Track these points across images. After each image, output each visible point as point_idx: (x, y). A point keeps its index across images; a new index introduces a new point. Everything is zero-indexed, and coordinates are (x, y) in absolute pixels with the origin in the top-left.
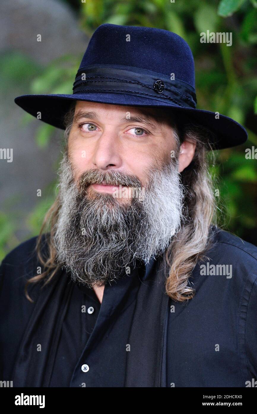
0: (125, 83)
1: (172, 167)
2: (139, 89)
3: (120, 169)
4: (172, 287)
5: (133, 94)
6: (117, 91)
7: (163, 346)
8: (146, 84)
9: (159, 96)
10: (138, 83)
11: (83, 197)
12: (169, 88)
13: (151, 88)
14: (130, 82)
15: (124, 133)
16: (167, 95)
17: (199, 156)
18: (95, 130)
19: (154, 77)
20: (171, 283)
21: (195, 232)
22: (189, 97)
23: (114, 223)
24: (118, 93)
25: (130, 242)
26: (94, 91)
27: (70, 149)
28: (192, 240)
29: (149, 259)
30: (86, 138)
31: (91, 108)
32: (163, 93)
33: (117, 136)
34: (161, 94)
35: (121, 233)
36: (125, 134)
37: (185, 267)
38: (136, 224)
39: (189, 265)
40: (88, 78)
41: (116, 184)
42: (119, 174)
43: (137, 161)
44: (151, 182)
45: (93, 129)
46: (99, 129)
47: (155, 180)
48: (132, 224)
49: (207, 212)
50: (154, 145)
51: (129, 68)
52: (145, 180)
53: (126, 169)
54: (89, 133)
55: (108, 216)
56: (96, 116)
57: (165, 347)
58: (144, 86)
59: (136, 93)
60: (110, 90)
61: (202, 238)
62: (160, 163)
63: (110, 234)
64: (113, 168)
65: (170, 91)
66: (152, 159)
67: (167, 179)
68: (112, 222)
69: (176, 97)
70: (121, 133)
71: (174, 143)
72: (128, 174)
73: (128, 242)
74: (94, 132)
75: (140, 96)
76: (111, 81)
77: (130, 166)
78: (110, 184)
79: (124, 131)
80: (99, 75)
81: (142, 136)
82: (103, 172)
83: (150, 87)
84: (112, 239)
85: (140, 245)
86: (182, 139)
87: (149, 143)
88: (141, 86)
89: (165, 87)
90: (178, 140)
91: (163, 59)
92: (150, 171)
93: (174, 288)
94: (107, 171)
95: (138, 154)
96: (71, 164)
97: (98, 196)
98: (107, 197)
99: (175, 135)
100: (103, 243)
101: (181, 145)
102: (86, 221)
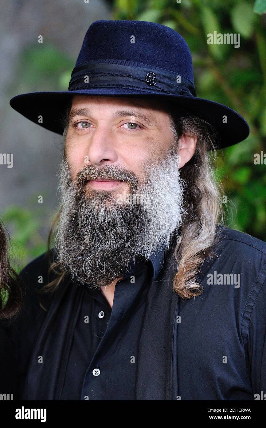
0: (117, 77)
1: (171, 161)
2: (129, 82)
3: (116, 164)
4: (180, 283)
5: (125, 87)
6: (109, 85)
7: (173, 346)
8: (137, 76)
9: (152, 89)
10: (130, 76)
11: (81, 196)
12: (162, 80)
13: (142, 81)
14: (121, 76)
15: (118, 127)
16: (160, 87)
17: (200, 151)
18: (89, 127)
19: (145, 69)
20: (179, 280)
21: (202, 228)
22: (185, 90)
23: (111, 220)
24: (109, 87)
25: (128, 238)
26: (86, 87)
27: (67, 148)
28: (200, 236)
29: (149, 255)
30: (81, 135)
31: (83, 105)
32: (156, 85)
33: (111, 131)
34: (153, 87)
35: (120, 230)
36: (118, 129)
37: (193, 263)
38: (135, 220)
39: (197, 261)
40: (81, 75)
41: (111, 179)
42: (114, 169)
43: (132, 155)
44: (148, 176)
45: (87, 126)
46: (94, 126)
47: (152, 174)
48: (131, 221)
49: (212, 208)
50: (149, 139)
51: (119, 61)
52: (141, 175)
53: (120, 164)
54: (83, 130)
55: (105, 213)
56: (89, 112)
57: (175, 347)
58: (135, 79)
59: (127, 86)
60: (101, 85)
61: (210, 233)
62: (155, 157)
63: (108, 231)
64: (107, 163)
65: (163, 83)
66: (147, 153)
67: (165, 174)
68: (109, 219)
69: (170, 89)
70: (115, 128)
71: (171, 137)
72: (124, 169)
73: (127, 239)
74: (88, 129)
75: (131, 89)
76: (102, 76)
77: (125, 160)
78: (106, 179)
79: (117, 126)
80: (89, 71)
81: (136, 129)
82: (98, 168)
83: (142, 79)
84: (111, 237)
85: (139, 241)
86: (180, 133)
87: (144, 136)
88: (132, 79)
89: (158, 79)
90: (175, 133)
91: (155, 52)
92: (146, 165)
93: (182, 283)
94: (102, 166)
95: (133, 148)
96: (67, 163)
97: (95, 194)
98: (103, 194)
99: (171, 129)
100: (102, 241)
101: (179, 139)
102: (84, 219)
